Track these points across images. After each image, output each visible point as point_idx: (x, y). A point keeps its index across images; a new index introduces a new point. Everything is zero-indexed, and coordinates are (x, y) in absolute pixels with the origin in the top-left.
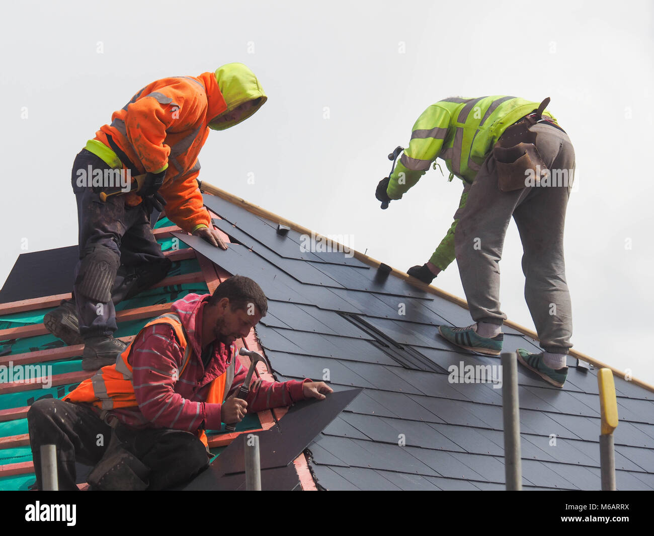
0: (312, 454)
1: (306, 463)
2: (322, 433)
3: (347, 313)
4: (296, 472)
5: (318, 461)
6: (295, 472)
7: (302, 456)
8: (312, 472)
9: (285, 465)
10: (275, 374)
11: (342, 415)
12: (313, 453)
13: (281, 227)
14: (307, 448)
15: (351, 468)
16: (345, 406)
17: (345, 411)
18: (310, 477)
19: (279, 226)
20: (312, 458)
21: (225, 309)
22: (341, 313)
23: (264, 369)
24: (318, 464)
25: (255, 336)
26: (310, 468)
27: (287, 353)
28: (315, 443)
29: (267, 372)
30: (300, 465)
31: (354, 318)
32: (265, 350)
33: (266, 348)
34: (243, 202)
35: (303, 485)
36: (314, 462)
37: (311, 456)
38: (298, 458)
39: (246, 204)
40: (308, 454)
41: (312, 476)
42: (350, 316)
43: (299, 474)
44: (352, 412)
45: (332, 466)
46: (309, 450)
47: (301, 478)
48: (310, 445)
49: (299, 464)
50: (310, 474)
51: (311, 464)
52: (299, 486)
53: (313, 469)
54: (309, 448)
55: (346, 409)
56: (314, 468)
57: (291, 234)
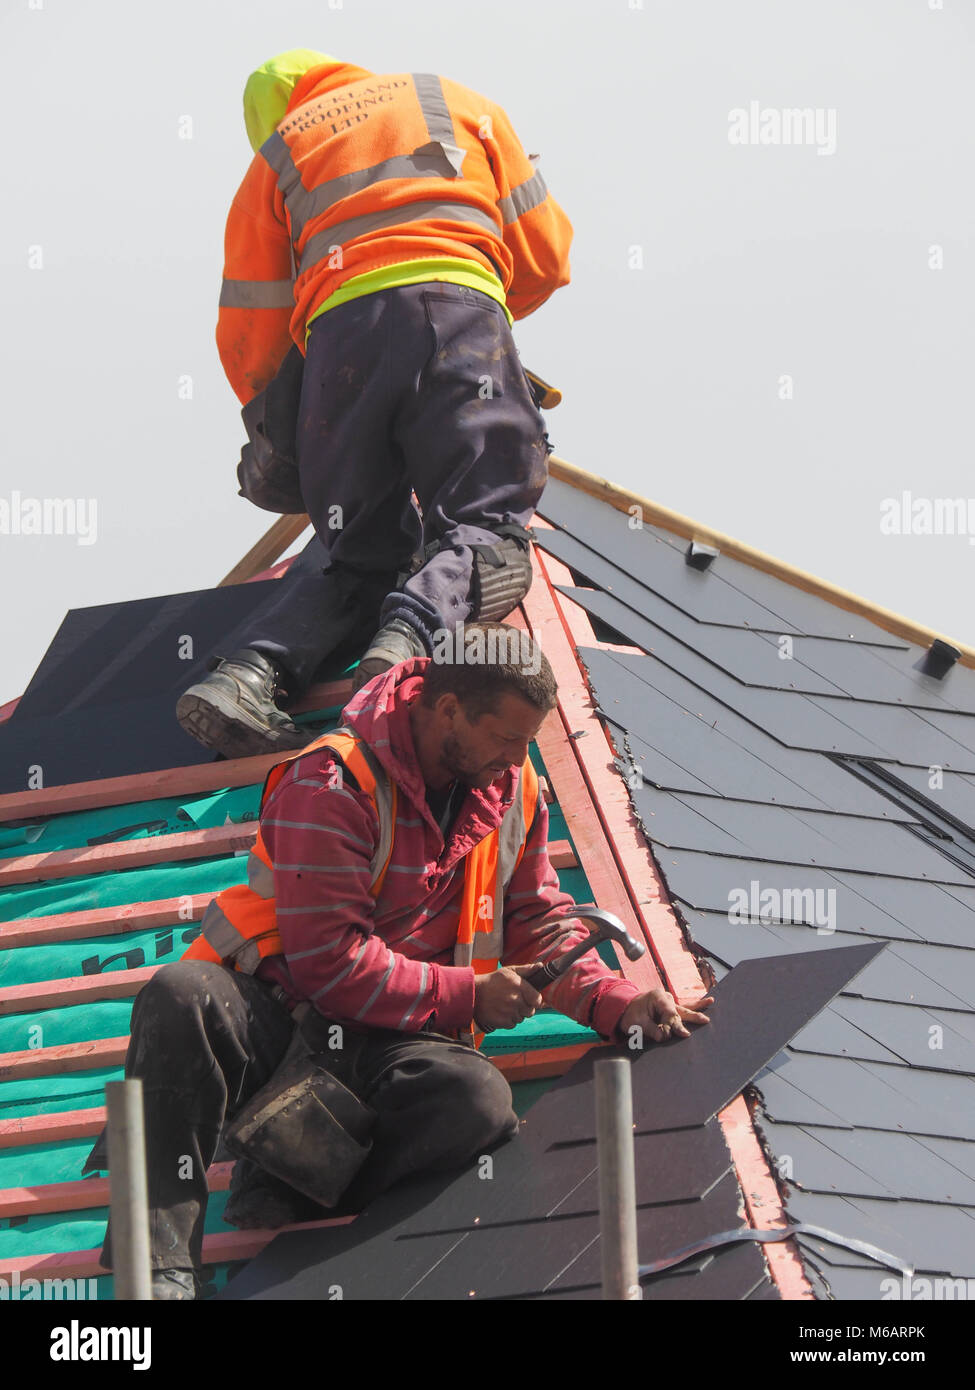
0: (762, 1097)
1: (749, 1117)
2: (789, 1047)
3: (853, 758)
4: (724, 1141)
5: (776, 1115)
6: (720, 1139)
7: (740, 1101)
8: (762, 1141)
9: (699, 1123)
10: (677, 904)
11: (837, 1003)
12: (765, 1095)
13: (697, 549)
14: (751, 1083)
15: (857, 1132)
16: (845, 982)
17: (844, 994)
18: (758, 1153)
19: (692, 545)
20: (764, 1106)
21: (455, 717)
22: (838, 758)
23: (651, 892)
24: (777, 1122)
25: (630, 814)
26: (757, 1130)
27: (706, 853)
28: (771, 1070)
29: (659, 899)
30: (734, 1124)
31: (867, 768)
32: (654, 846)
33: (655, 842)
34: (606, 487)
35: (739, 1172)
36: (766, 1116)
37: (760, 1103)
38: (729, 1108)
39: (613, 491)
40: (752, 1096)
41: (763, 1151)
42: (859, 763)
43: (730, 1147)
44: (860, 996)
45: (810, 1125)
46: (756, 1088)
47: (735, 1155)
48: (760, 1076)
49: (729, 1122)
50: (758, 1146)
51: (761, 1122)
52: (731, 1173)
53: (765, 1133)
54: (756, 1084)
55: (847, 989)
56: (768, 1130)
57: (721, 566)
